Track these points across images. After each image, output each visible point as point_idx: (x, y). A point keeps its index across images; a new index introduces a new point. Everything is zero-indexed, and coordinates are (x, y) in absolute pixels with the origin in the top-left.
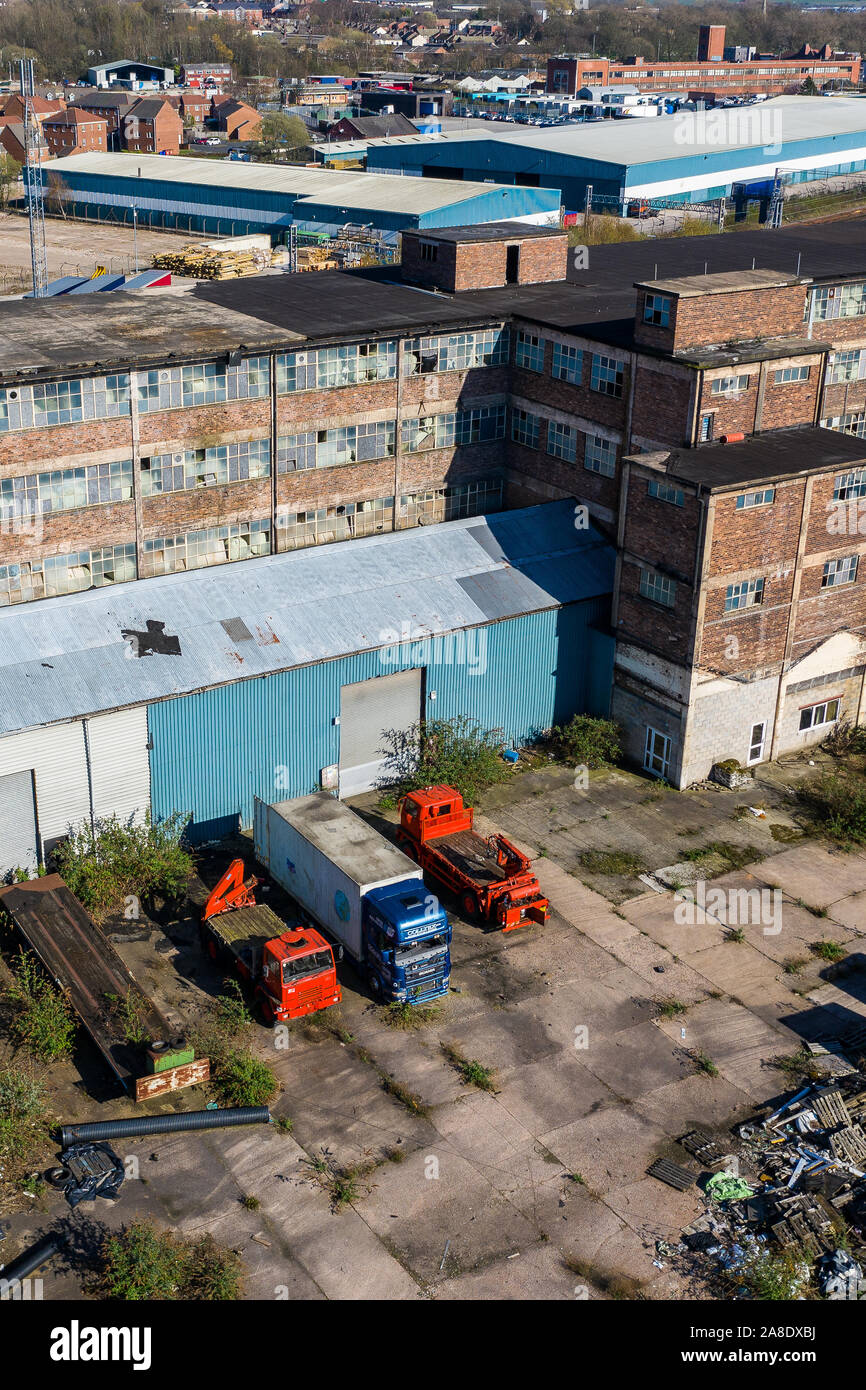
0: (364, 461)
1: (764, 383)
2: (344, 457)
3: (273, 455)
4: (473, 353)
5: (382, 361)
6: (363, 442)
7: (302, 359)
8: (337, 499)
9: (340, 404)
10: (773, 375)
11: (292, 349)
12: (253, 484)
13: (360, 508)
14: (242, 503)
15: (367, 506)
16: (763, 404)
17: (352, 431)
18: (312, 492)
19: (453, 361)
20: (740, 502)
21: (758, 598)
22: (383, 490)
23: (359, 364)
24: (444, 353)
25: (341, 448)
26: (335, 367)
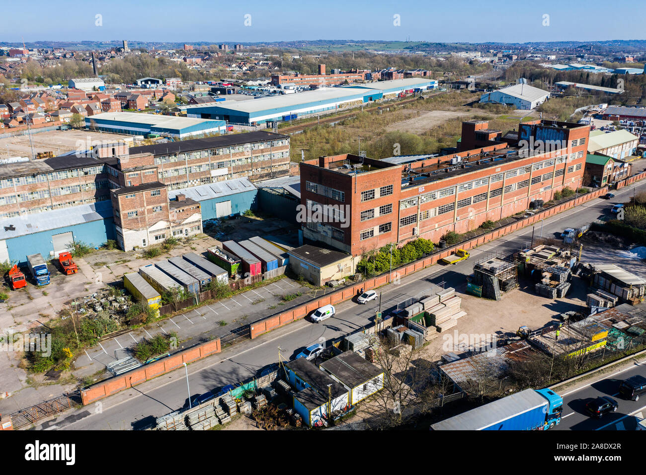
0: (74, 193)
1: (142, 175)
2: (68, 192)
3: (50, 193)
4: (97, 171)
5: (75, 173)
6: (72, 190)
7: (54, 174)
8: (68, 201)
9: (65, 182)
10: (144, 173)
11: (50, 172)
12: (46, 199)
13: (74, 202)
14: (43, 203)
15: (76, 202)
16: (143, 178)
17: (69, 187)
18: (61, 200)
19: (92, 172)
20: (127, 197)
21: (137, 215)
22: (79, 199)
23: (69, 174)
24: (90, 171)
25: (67, 191)
26: (63, 175)
